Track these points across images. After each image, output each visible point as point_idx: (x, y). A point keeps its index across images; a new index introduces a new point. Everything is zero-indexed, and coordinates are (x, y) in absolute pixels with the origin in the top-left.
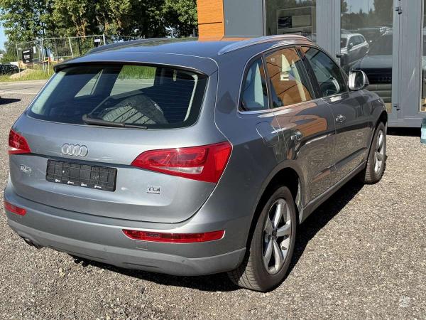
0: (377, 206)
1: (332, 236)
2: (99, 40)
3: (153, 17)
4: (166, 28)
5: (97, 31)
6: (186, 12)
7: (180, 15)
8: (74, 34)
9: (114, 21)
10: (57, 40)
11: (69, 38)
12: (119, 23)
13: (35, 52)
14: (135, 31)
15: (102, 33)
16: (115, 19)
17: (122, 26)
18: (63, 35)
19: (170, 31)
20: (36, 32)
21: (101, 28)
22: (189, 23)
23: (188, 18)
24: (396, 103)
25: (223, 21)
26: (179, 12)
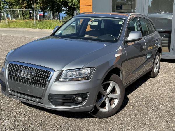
0: (171, 101)
1: (152, 119)
2: (32, 11)
3: (57, 3)
4: (62, 8)
5: (31, 8)
8: (20, 8)
9: (39, 3)
10: (12, 10)
11: (18, 10)
12: (41, 4)
13: (2, 15)
14: (48, 9)
15: (33, 8)
17: (42, 6)
18: (15, 8)
19: (63, 9)
20: (3, 7)
21: (33, 6)
22: (73, 6)
23: (72, 4)
24: (172, 48)
25: (92, 5)
26: (68, 1)
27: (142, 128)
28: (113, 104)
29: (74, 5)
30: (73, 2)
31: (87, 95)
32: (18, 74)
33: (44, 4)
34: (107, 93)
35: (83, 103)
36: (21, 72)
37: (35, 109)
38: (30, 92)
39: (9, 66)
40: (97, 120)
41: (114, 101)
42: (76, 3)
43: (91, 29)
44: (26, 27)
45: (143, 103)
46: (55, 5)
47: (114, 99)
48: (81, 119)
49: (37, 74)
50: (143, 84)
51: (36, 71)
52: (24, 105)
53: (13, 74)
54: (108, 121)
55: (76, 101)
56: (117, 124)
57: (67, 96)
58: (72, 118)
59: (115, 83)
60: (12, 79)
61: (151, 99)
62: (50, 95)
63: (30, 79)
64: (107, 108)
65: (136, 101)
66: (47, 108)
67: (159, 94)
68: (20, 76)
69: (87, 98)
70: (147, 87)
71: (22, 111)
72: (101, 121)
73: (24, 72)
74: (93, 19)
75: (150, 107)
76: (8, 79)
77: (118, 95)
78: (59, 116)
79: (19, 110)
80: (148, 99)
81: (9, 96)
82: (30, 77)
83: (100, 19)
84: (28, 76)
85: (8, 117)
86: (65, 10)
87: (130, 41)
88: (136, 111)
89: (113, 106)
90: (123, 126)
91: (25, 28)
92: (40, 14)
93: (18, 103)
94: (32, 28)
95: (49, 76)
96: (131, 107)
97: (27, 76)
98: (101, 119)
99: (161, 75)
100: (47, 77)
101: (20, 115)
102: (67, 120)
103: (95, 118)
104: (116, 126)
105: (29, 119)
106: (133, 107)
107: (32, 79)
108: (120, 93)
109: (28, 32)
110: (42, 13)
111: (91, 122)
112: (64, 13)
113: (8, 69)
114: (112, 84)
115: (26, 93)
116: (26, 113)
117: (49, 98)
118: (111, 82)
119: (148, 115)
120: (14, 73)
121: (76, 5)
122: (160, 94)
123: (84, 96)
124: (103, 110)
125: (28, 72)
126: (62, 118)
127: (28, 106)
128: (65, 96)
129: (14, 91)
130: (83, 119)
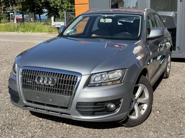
3: (37, 4)
6: (54, 2)
7: (51, 3)
12: (21, 6)
16: (19, 4)
19: (44, 11)
22: (55, 7)
23: (55, 5)
24: (178, 46)
25: (88, 3)
26: (50, 2)
27: (180, 134)
28: (142, 110)
29: (57, 6)
30: (56, 2)
31: (121, 101)
32: (36, 81)
33: (24, 6)
34: (136, 98)
35: (116, 110)
36: (39, 78)
37: (51, 121)
38: (52, 101)
39: (23, 72)
40: (126, 129)
41: (143, 107)
42: (59, 4)
43: (98, 28)
44: (7, 30)
45: (168, 106)
46: (35, 7)
47: (143, 104)
48: (109, 129)
49: (60, 80)
50: (159, 86)
51: (58, 76)
52: (36, 117)
53: (28, 81)
54: (140, 130)
55: (109, 109)
56: (151, 132)
57: (98, 104)
58: (98, 128)
59: (144, 86)
60: (27, 88)
61: (174, 102)
62: (79, 104)
63: (51, 86)
64: (137, 115)
65: (160, 105)
66: (74, 119)
67: (180, 96)
68: (38, 83)
69: (121, 105)
70: (164, 88)
71: (36, 124)
72: (132, 131)
73: (44, 78)
74: (106, 16)
75: (178, 110)
76: (23, 87)
77: (147, 100)
78: (82, 128)
79: (32, 123)
80: (171, 102)
81: (23, 108)
82: (52, 83)
83: (114, 15)
84: (50, 82)
85: (22, 133)
86: (47, 12)
87: (152, 38)
88: (165, 116)
89: (143, 112)
90: (158, 134)
91: (6, 32)
92: (17, 17)
93: (28, 115)
94: (14, 32)
95: (76, 82)
96: (158, 112)
97: (48, 82)
98: (130, 128)
99: (173, 75)
100: (74, 83)
101: (35, 129)
102: (93, 132)
103: (123, 127)
104: (151, 134)
105: (48, 133)
106: (160, 111)
107: (54, 87)
108: (149, 97)
109: (11, 36)
110: (21, 15)
111: (121, 132)
112: (46, 15)
113: (21, 76)
114: (141, 87)
115: (47, 103)
116: (42, 126)
117: (77, 108)
118: (140, 84)
119: (179, 119)
120: (30, 81)
121: (59, 6)
122: (182, 96)
123: (117, 102)
124: (132, 117)
125: (48, 79)
126: (85, 129)
127: (41, 118)
128: (95, 103)
129: (31, 102)
130: (110, 129)
